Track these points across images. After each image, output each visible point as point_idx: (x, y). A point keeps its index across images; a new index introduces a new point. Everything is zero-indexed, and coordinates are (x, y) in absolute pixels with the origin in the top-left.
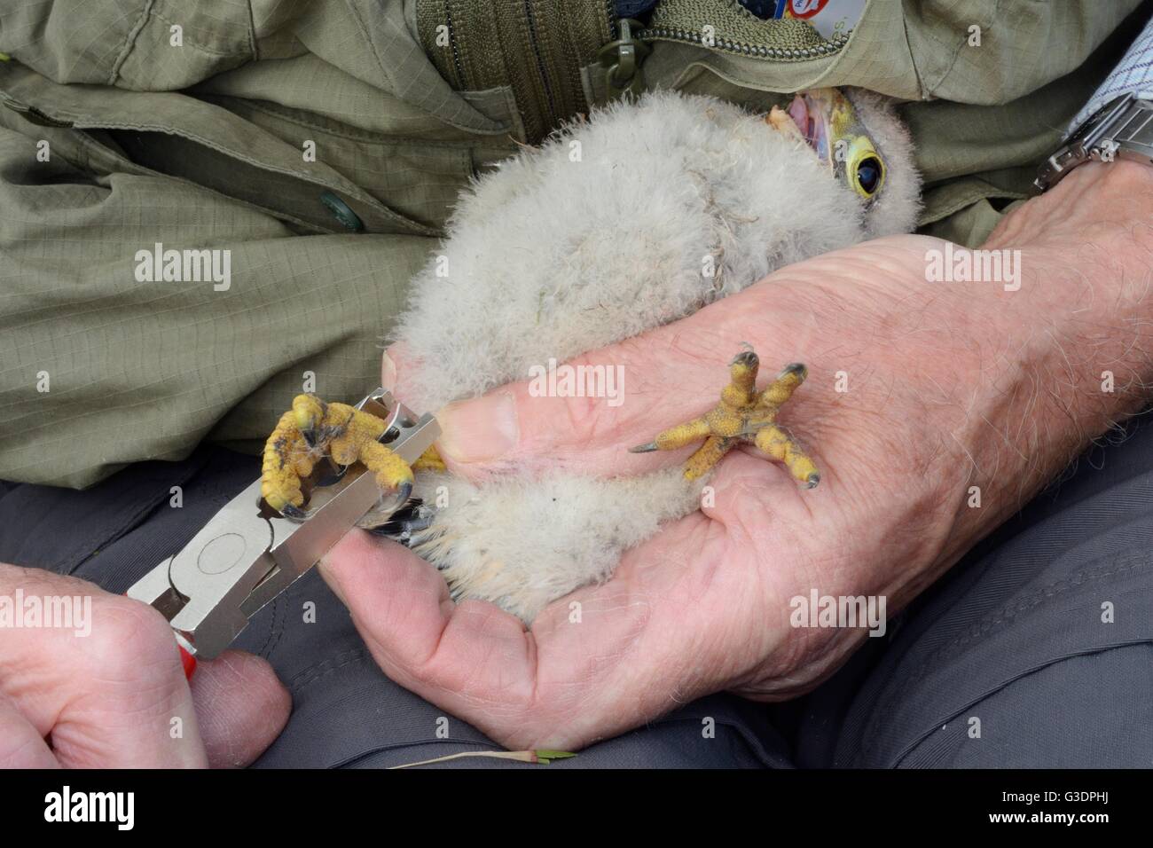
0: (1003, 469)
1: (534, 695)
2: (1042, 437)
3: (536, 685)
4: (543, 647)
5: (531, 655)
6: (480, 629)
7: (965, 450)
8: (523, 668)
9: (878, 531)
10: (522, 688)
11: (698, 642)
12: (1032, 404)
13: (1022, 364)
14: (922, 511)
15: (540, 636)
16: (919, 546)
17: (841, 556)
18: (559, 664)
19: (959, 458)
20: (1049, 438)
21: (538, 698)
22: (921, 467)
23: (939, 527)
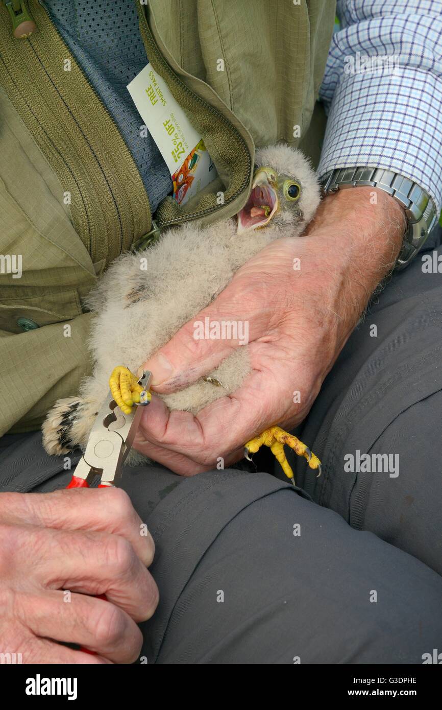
0: (347, 315)
1: (204, 442)
2: (357, 298)
3: (204, 438)
4: (203, 424)
5: (200, 427)
6: (180, 420)
7: (334, 312)
8: (198, 433)
9: (314, 351)
10: (199, 440)
11: (261, 412)
12: (349, 287)
13: (341, 273)
14: (325, 339)
15: (201, 420)
16: (328, 353)
17: (304, 365)
18: (211, 429)
19: (332, 315)
20: (359, 297)
21: (205, 443)
22: (321, 324)
23: (333, 344)
